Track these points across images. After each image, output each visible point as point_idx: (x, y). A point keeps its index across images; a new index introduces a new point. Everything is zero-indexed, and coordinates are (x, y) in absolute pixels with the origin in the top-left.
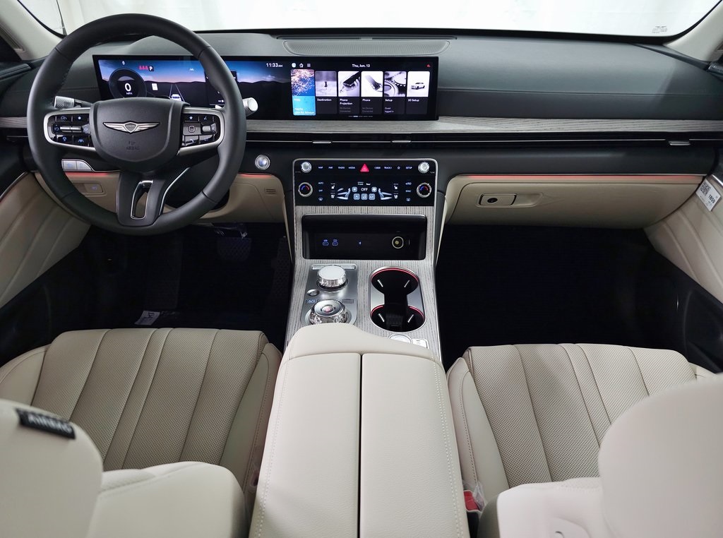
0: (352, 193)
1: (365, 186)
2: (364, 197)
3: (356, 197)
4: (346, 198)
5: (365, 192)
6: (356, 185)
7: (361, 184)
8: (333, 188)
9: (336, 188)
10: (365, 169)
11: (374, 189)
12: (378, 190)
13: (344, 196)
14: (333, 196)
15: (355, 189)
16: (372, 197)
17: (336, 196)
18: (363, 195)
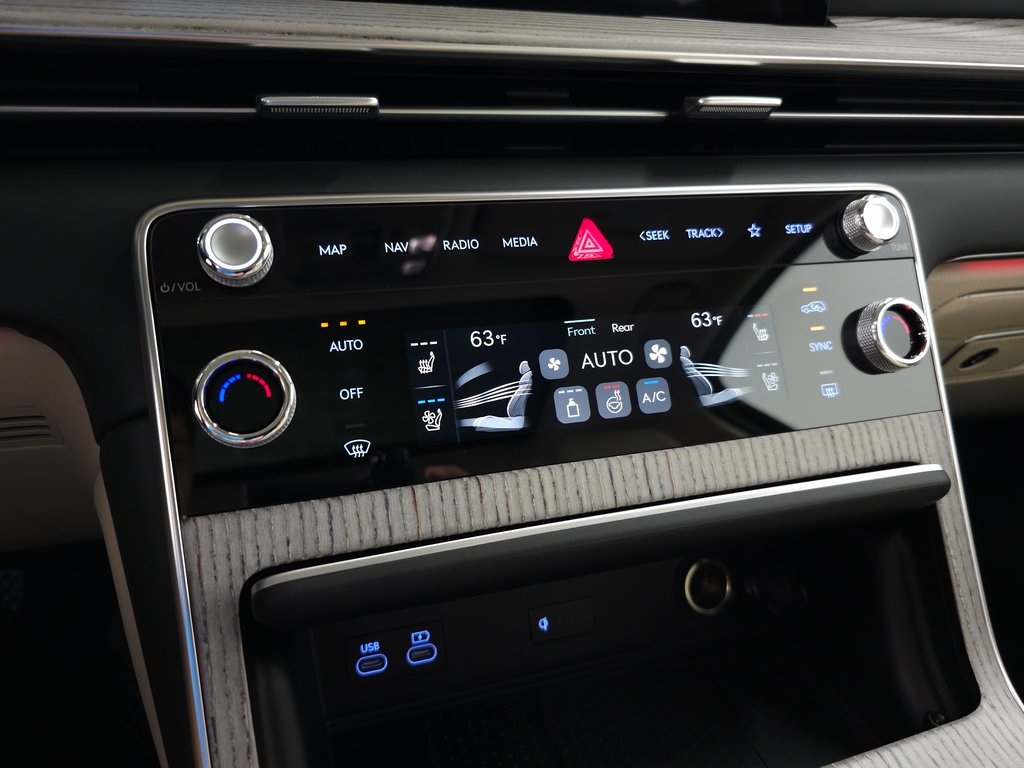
0: (543, 390)
1: (604, 341)
2: (614, 402)
3: (571, 407)
4: (513, 423)
5: (612, 374)
6: (559, 341)
7: (580, 327)
8: (425, 367)
9: (448, 370)
10: (587, 247)
11: (658, 353)
12: (675, 353)
13: (498, 409)
14: (432, 421)
15: (554, 363)
16: (655, 397)
17: (452, 415)
18: (601, 389)
